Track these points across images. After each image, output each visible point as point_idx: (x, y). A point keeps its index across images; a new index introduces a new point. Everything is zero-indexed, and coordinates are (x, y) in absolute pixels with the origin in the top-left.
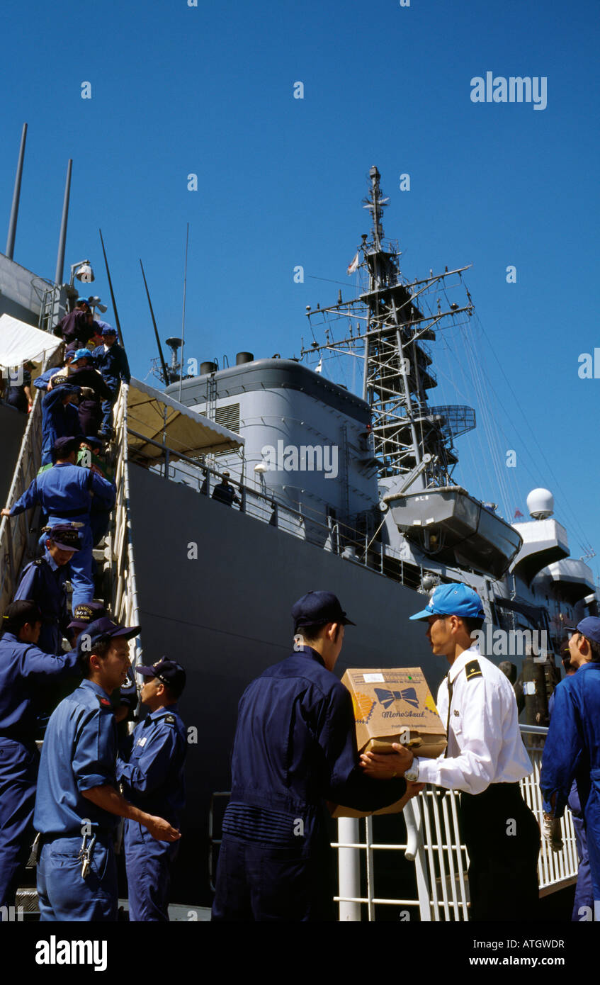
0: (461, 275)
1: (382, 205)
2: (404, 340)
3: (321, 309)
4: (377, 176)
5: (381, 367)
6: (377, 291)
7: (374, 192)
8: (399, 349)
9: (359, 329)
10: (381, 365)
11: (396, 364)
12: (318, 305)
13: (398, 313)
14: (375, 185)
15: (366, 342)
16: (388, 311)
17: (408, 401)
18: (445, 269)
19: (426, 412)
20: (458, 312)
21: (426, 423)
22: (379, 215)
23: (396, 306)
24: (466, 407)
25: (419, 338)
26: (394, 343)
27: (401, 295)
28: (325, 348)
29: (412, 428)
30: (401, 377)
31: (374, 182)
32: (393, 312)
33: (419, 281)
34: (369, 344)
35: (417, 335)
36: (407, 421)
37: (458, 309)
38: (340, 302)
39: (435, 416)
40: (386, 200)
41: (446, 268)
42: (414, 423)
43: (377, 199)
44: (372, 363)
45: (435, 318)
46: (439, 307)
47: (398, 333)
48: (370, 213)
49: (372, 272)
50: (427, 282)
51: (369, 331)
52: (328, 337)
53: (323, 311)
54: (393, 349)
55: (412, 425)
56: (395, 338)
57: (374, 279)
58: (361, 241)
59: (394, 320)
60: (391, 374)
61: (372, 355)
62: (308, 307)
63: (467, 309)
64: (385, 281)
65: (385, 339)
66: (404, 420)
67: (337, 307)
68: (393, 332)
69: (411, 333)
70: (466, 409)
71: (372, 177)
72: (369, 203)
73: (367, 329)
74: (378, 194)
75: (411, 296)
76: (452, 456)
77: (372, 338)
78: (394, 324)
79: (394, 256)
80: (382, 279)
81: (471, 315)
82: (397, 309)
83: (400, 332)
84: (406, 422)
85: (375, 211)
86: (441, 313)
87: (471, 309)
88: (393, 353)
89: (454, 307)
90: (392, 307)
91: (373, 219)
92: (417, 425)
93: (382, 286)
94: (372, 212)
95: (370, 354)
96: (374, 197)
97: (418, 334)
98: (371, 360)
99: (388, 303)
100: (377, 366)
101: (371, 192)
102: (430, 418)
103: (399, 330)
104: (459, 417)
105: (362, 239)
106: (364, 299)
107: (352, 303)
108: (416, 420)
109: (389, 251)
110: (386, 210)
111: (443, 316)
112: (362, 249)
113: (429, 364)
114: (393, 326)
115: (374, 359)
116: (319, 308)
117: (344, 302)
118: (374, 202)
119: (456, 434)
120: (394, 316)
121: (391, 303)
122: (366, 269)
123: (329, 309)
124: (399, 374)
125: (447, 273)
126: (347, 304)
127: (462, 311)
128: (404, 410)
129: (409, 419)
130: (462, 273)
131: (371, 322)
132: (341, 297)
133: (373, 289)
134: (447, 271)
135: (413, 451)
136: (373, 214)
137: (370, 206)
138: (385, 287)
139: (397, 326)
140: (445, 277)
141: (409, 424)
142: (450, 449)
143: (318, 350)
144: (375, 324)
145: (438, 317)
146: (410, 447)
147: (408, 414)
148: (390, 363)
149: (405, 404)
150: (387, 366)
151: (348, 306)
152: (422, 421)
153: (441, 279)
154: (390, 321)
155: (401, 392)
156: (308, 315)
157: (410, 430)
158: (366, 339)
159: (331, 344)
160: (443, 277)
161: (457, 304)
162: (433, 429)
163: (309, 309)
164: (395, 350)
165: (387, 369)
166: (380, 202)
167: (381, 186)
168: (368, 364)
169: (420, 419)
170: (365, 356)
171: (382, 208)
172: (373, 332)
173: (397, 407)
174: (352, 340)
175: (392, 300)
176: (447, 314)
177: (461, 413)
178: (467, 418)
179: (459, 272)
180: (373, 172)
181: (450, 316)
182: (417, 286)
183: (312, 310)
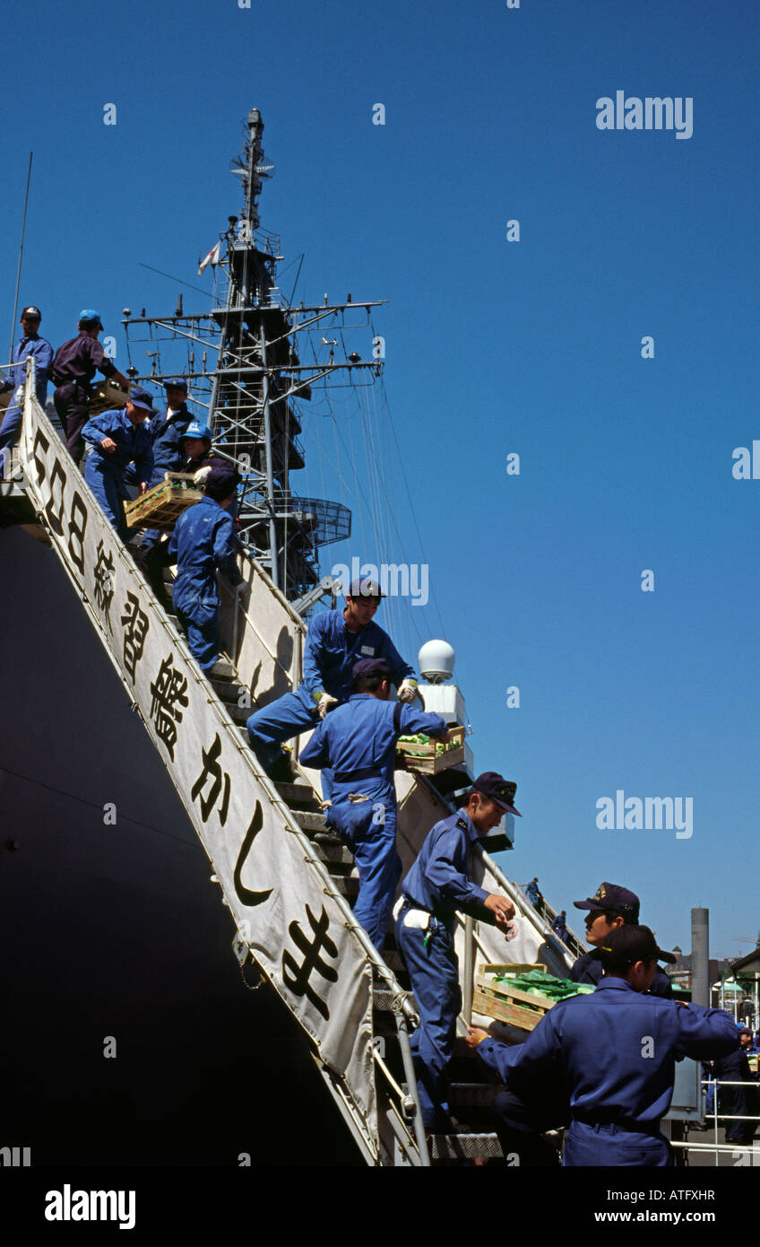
0: (369, 312)
1: (262, 174)
2: (273, 393)
3: (146, 318)
4: (259, 126)
5: (233, 426)
6: (239, 308)
7: (251, 150)
8: (263, 405)
9: (205, 361)
10: (235, 424)
11: (256, 425)
12: (144, 311)
13: (268, 349)
14: (254, 140)
15: (215, 384)
16: (253, 343)
17: (269, 485)
18: (346, 298)
19: (292, 504)
20: (360, 366)
21: (292, 521)
22: (256, 189)
23: (268, 338)
24: (340, 505)
25: (295, 394)
26: (257, 395)
27: (276, 323)
28: (148, 379)
29: (272, 525)
30: (262, 447)
31: (253, 136)
32: (261, 347)
33: (306, 307)
34: (219, 388)
35: (293, 389)
36: (265, 514)
37: (359, 363)
38: (179, 313)
39: (304, 513)
40: (268, 168)
41: (350, 296)
42: (275, 519)
43: (255, 163)
44: (220, 417)
45: (323, 369)
46: (332, 353)
47: (265, 379)
48: (242, 183)
49: (237, 277)
50: (317, 310)
51: (220, 367)
52: (154, 364)
53: (150, 322)
54: (255, 403)
55: (271, 522)
56: (260, 387)
57: (236, 289)
58: (228, 225)
59: (261, 359)
60: (247, 439)
61: (220, 406)
62: (127, 310)
63: (373, 365)
64: (254, 295)
65: (243, 384)
66: (259, 512)
67: (174, 320)
68: (258, 376)
69: (284, 382)
70: (339, 508)
71: (251, 125)
72: (242, 166)
73: (217, 364)
74: (258, 156)
75: (291, 327)
76: (314, 574)
77: (225, 379)
78: (261, 365)
79: (273, 260)
80: (248, 292)
81: (378, 375)
82: (268, 343)
83: (269, 379)
84: (264, 516)
85: (250, 182)
86: (334, 364)
87: (379, 366)
88: (255, 410)
89: (355, 359)
90: (259, 339)
91: (246, 194)
92: (279, 523)
93: (248, 303)
94: (246, 182)
95: (216, 404)
96: (251, 159)
97: (296, 388)
98: (220, 413)
99: (254, 330)
100: (229, 424)
101: (247, 149)
102: (299, 517)
103: (267, 375)
104: (328, 519)
105: (229, 223)
106: (218, 318)
107: (198, 319)
108: (279, 515)
109: (264, 250)
110: (266, 184)
111: (337, 367)
112: (227, 238)
113: (297, 433)
114: (258, 368)
115: (224, 412)
116: (143, 315)
117: (185, 314)
118: (250, 167)
119: (321, 542)
120: (262, 353)
121: (259, 332)
122: (227, 271)
123: (159, 321)
124: (259, 442)
125: (349, 305)
126: (190, 318)
127: (365, 366)
128: (260, 498)
129: (268, 511)
130: (372, 309)
131: (225, 355)
132: (181, 305)
133: (234, 304)
134: (349, 301)
135: (270, 560)
136: (246, 186)
137: (242, 171)
138: (253, 306)
139: (266, 369)
140: (346, 310)
141: (267, 520)
142: (313, 563)
143: (137, 381)
144: (231, 360)
145: (329, 368)
146: (265, 552)
147: (268, 505)
148: (247, 423)
149: (265, 489)
150: (243, 426)
151: (191, 323)
152: (288, 518)
153: (339, 312)
154: (255, 359)
155: (259, 470)
156: (126, 324)
157: (268, 528)
158: (215, 379)
159: (159, 376)
160: (342, 309)
161: (359, 355)
162: (299, 533)
163: (127, 314)
164: (258, 406)
165: (241, 431)
166: (259, 169)
167: (264, 144)
168: (213, 419)
169: (286, 515)
170: (210, 405)
171: (261, 179)
172: (227, 370)
173: (251, 491)
174: (192, 377)
175: (262, 328)
176: (343, 367)
177: (332, 512)
178: (340, 521)
179: (367, 307)
180: (254, 118)
181: (346, 369)
182: (303, 314)
183: (132, 317)
